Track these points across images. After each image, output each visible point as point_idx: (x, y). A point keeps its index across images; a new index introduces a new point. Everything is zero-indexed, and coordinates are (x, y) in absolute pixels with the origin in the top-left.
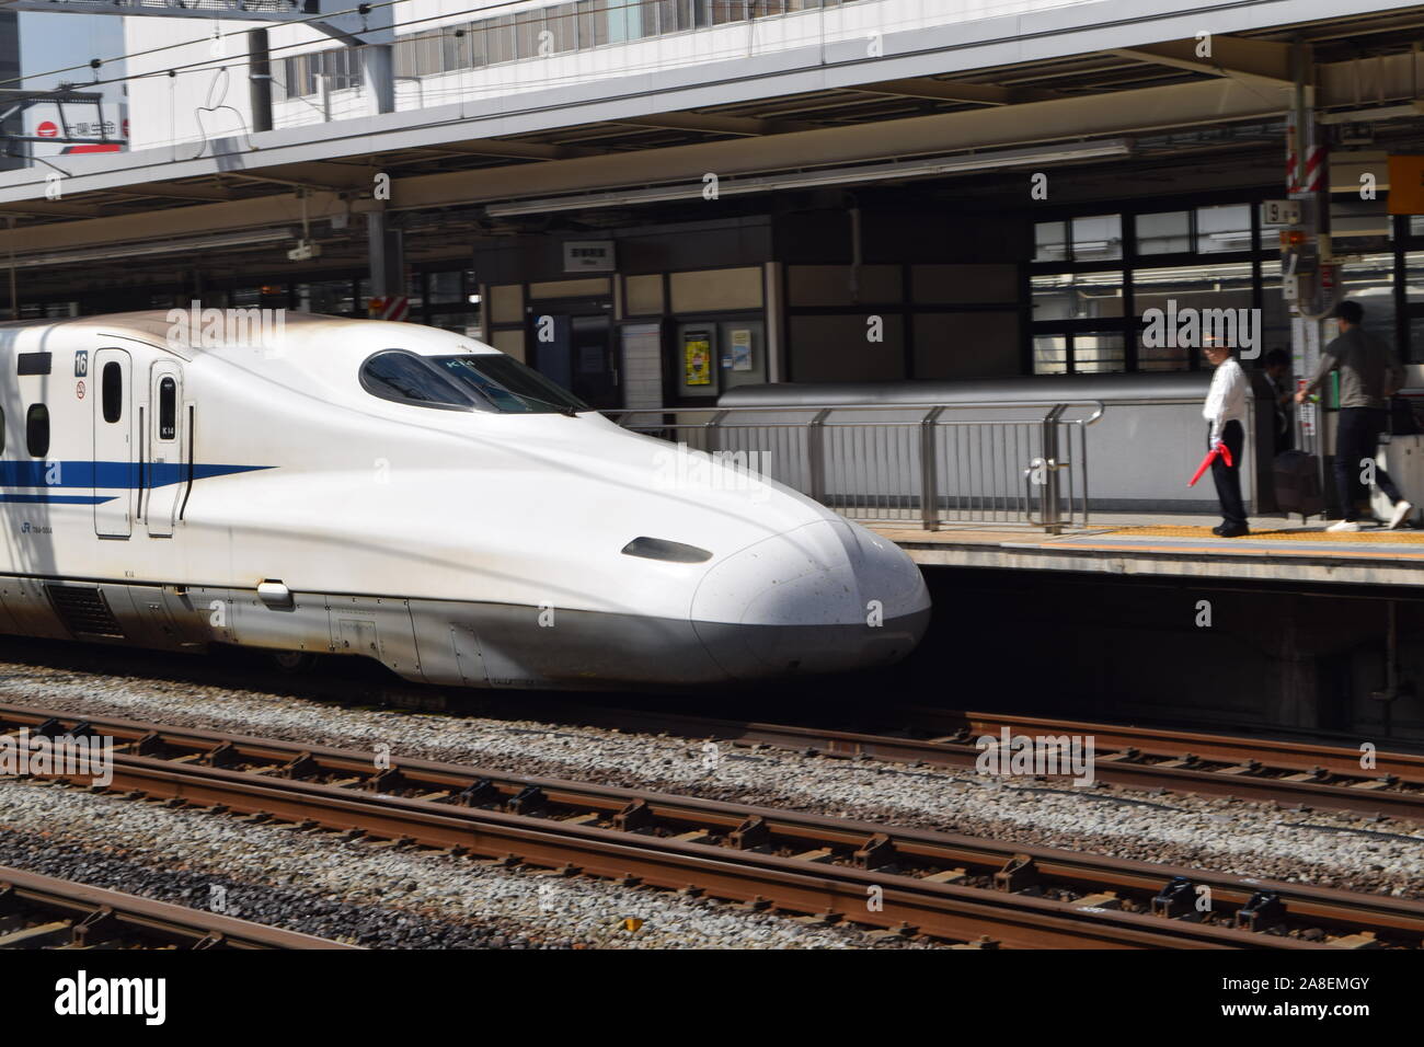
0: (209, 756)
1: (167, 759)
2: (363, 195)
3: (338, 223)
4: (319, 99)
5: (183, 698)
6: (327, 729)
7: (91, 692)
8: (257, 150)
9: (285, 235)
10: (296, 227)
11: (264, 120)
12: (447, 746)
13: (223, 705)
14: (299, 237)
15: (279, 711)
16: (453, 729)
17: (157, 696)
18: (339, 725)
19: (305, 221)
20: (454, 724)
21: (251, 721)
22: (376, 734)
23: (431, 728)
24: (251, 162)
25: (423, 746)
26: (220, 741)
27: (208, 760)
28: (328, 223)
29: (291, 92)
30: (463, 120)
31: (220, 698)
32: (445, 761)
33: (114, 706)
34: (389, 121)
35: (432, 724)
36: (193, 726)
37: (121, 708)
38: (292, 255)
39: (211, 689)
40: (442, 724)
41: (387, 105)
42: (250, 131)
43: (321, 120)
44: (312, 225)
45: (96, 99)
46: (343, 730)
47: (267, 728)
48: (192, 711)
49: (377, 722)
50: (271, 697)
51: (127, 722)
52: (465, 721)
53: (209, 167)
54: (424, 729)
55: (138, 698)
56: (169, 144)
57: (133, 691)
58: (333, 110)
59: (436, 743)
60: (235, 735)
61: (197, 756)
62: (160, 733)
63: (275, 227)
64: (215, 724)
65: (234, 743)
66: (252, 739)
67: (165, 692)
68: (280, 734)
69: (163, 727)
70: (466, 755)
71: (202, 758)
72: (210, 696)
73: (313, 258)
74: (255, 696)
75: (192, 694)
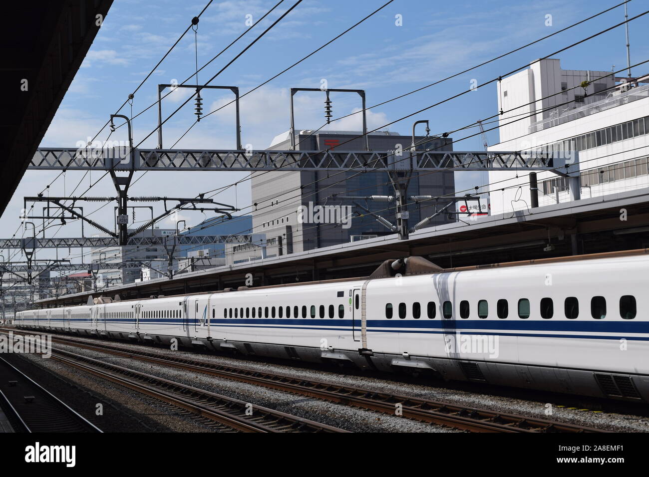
0: (518, 424)
1: (503, 424)
2: (569, 228)
3: (561, 238)
4: (555, 195)
5: (508, 403)
6: (559, 415)
7: (477, 400)
8: (532, 214)
9: (542, 243)
10: (546, 240)
11: (535, 203)
12: (602, 423)
13: (522, 406)
14: (548, 243)
15: (542, 409)
16: (604, 417)
17: (499, 402)
18: (563, 414)
19: (549, 238)
20: (604, 416)
21: (532, 412)
22: (576, 418)
23: (596, 416)
24: (528, 219)
25: (593, 423)
26: (521, 418)
27: (517, 425)
28: (558, 238)
29: (545, 193)
30: (604, 202)
31: (521, 403)
32: (601, 428)
33: (485, 405)
34: (578, 203)
35: (596, 415)
36: (512, 413)
37: (487, 406)
38: (545, 249)
39: (518, 400)
40: (600, 415)
41: (577, 197)
42: (530, 207)
43: (555, 203)
44: (551, 239)
45: (478, 199)
46: (564, 416)
47: (538, 415)
48: (512, 408)
49: (577, 414)
50: (539, 403)
51: (489, 411)
52: (609, 414)
53: (515, 221)
54: (594, 417)
55: (493, 403)
56: (502, 213)
57: (492, 400)
58: (560, 198)
59: (598, 422)
60: (526, 417)
61: (513, 424)
62: (500, 415)
63: (540, 240)
64: (520, 413)
65: (526, 419)
66: (533, 418)
67: (503, 401)
68: (542, 417)
69: (502, 413)
70: (609, 426)
71: (515, 424)
72: (518, 403)
73: (552, 250)
74: (533, 403)
75: (511, 402)
